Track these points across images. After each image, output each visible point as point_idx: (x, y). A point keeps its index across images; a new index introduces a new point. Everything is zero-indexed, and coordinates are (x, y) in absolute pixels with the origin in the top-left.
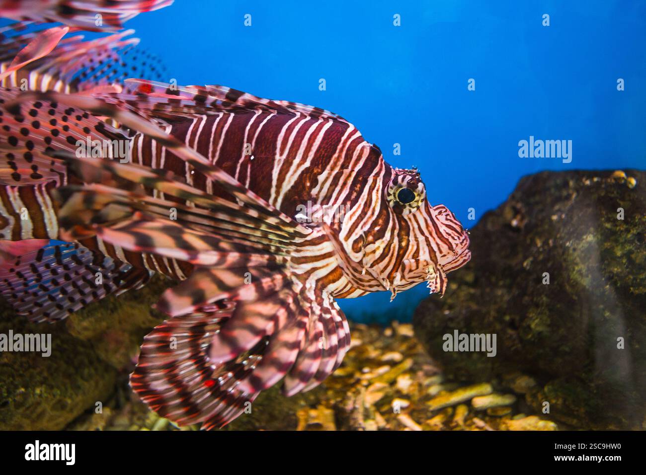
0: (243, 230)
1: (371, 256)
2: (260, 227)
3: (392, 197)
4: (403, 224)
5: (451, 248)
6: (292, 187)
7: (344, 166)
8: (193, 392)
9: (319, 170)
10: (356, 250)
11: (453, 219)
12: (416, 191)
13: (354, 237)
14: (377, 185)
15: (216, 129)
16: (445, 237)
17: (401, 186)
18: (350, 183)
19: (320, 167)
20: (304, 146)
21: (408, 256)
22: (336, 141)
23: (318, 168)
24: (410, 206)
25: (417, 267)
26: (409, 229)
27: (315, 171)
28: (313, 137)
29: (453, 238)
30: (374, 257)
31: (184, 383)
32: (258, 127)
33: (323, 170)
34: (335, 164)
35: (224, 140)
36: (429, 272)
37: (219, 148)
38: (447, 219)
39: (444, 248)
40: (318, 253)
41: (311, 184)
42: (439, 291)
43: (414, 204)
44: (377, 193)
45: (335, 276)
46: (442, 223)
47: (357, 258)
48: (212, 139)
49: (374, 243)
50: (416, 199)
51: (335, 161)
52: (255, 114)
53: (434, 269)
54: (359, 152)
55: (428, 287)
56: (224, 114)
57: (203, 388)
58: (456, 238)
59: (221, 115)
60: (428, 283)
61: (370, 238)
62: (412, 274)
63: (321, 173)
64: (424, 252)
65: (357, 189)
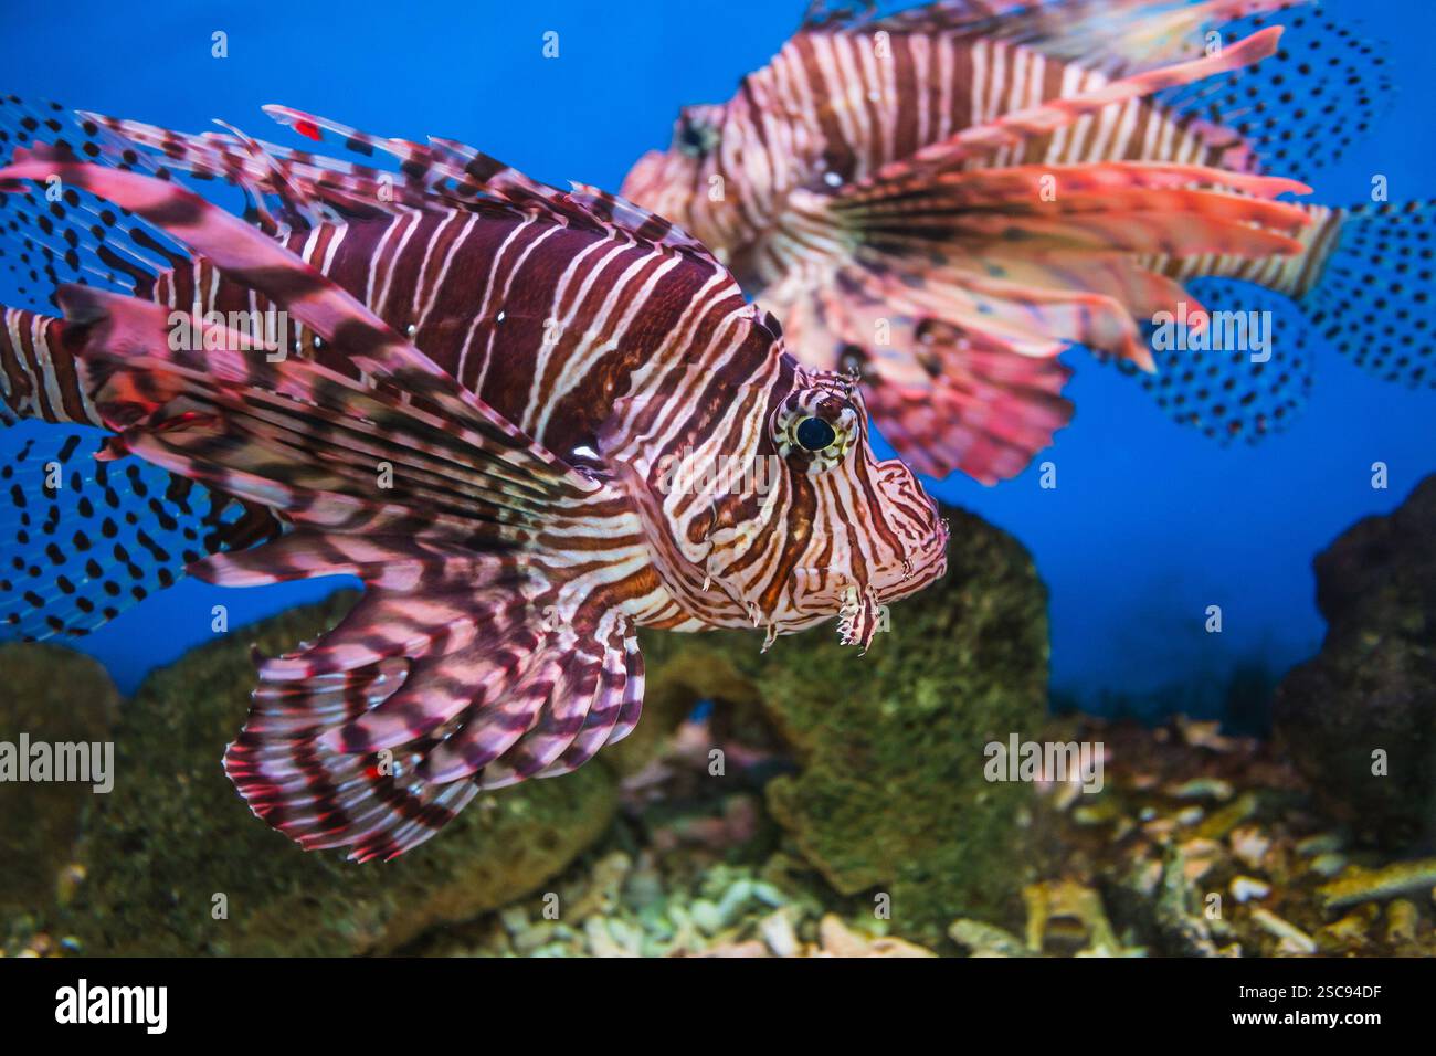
0: (447, 472)
1: (724, 553)
2: (486, 468)
3: (784, 437)
4: (804, 492)
5: (899, 554)
6: (575, 390)
7: (690, 357)
8: (338, 785)
9: (636, 361)
10: (695, 536)
11: (916, 494)
12: (836, 425)
13: (694, 510)
14: (757, 405)
15: (436, 246)
16: (893, 530)
17: (803, 413)
18: (699, 392)
19: (638, 353)
20: (609, 305)
21: (806, 562)
22: (679, 301)
23: (634, 354)
24: (824, 454)
25: (822, 587)
26: (816, 505)
27: (627, 361)
28: (631, 287)
29: (909, 535)
30: (732, 556)
31: (325, 767)
32: (522, 251)
33: (644, 360)
34: (671, 351)
35: (449, 271)
36: (846, 599)
37: (436, 288)
38: (902, 492)
39: (886, 553)
40: (609, 534)
41: (614, 388)
42: (859, 642)
43: (831, 450)
44: (754, 422)
45: (641, 584)
46: (890, 499)
47: (695, 554)
48: (424, 266)
49: (733, 525)
50: (835, 442)
51: (673, 342)
52: (523, 221)
53: (857, 595)
54: (726, 329)
55: (839, 630)
56: (459, 213)
57: (360, 780)
58: (915, 534)
59: (453, 213)
60: (842, 622)
61: (727, 516)
62: (810, 599)
63: (637, 367)
64: (841, 557)
65: (714, 407)
